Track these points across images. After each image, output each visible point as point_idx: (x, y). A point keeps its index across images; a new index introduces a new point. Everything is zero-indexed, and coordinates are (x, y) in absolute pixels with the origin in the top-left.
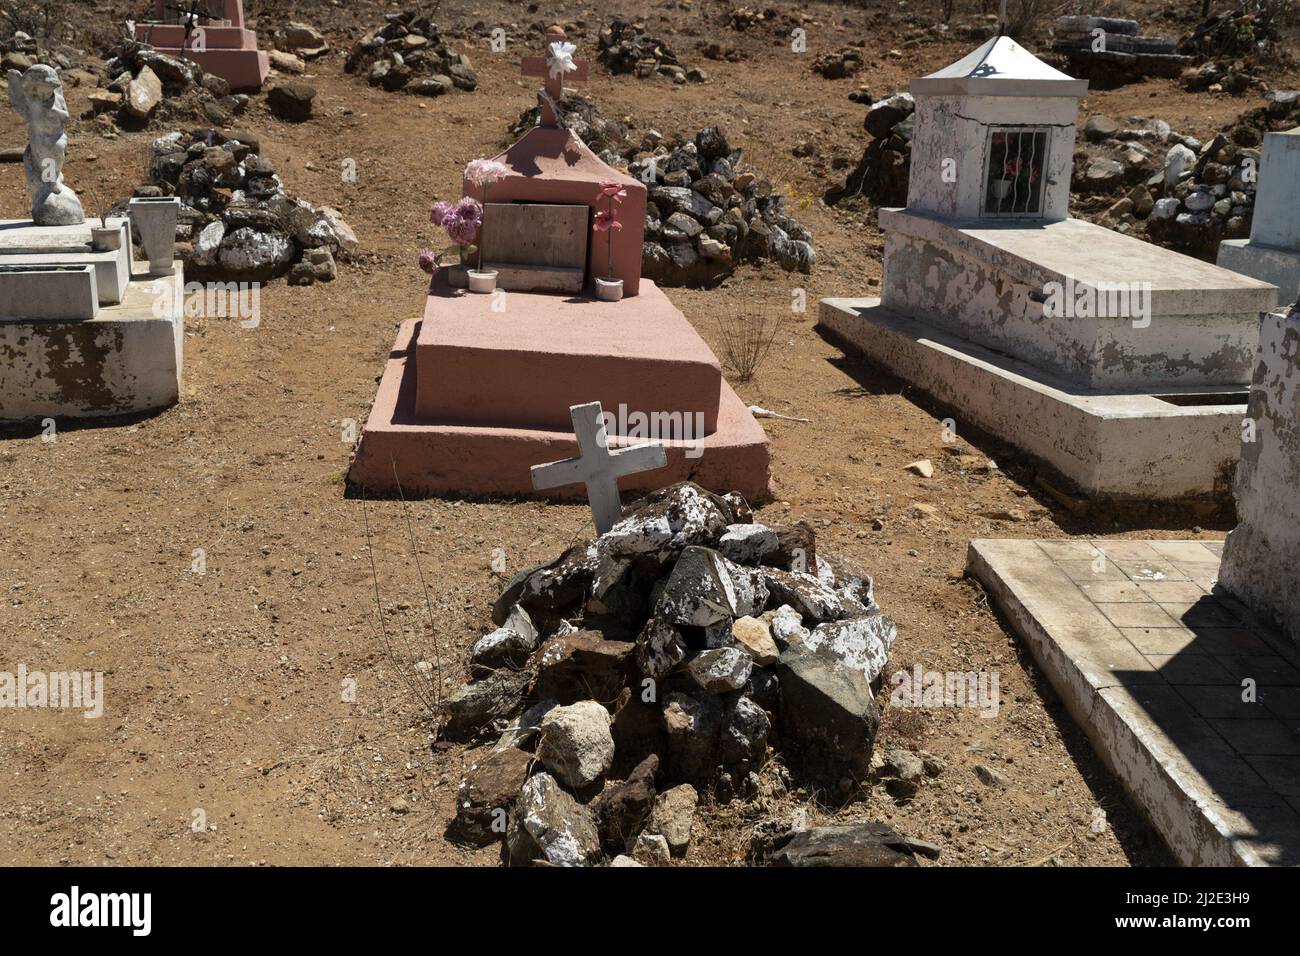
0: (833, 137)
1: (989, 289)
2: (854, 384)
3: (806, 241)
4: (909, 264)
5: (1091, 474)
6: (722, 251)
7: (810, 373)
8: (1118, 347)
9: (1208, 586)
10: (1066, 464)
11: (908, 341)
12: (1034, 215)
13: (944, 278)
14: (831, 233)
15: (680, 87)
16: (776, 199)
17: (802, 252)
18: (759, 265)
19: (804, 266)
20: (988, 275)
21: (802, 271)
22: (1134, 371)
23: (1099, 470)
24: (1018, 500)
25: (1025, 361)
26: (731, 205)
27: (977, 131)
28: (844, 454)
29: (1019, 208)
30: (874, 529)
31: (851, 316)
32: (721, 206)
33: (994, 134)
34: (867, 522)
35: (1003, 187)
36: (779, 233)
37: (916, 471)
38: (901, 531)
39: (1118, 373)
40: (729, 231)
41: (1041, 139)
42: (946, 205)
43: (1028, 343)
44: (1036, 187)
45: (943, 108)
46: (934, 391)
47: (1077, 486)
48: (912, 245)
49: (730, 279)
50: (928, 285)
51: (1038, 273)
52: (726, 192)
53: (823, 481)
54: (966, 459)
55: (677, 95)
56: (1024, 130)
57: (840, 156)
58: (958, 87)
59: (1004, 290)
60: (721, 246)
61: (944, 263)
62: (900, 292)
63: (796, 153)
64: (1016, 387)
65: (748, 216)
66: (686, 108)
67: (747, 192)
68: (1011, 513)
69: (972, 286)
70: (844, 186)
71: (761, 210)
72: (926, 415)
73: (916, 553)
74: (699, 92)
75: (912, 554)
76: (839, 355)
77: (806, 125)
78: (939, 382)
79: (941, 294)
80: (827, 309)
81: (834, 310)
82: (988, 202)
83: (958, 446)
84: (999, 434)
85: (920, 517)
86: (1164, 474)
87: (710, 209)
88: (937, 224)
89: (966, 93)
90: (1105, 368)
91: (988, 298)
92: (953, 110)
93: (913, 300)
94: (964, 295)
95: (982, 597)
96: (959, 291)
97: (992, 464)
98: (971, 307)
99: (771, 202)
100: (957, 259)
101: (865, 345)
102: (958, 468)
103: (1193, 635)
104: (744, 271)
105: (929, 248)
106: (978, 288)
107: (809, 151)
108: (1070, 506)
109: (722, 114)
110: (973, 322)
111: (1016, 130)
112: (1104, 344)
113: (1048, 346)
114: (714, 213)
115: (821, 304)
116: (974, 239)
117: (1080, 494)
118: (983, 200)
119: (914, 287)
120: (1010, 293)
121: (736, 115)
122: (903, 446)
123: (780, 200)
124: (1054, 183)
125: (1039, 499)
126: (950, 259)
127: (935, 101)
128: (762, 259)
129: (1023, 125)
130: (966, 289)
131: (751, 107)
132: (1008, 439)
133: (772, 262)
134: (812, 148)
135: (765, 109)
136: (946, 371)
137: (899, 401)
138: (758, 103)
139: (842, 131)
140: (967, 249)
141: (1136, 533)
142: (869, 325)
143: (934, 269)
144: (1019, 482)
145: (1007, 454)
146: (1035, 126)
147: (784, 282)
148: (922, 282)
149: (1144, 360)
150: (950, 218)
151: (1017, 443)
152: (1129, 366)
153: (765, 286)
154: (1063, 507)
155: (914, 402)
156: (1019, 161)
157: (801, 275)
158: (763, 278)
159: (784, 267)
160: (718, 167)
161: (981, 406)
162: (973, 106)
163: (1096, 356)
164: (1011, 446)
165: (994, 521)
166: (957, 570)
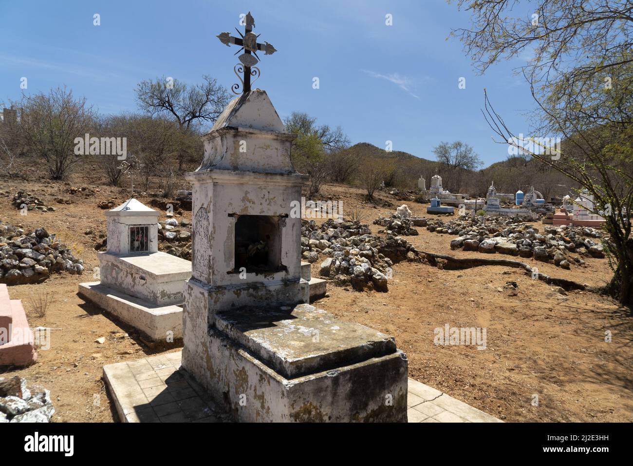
0: (100, 228)
1: (129, 276)
2: (85, 313)
3: (80, 264)
4: (108, 269)
5: (155, 334)
6: (44, 270)
7: (69, 311)
8: (165, 292)
9: (178, 367)
10: (148, 331)
11: (104, 296)
12: (147, 251)
13: (117, 273)
14: (95, 259)
15: (44, 213)
16: (68, 250)
17: (78, 268)
18: (60, 273)
19: (79, 272)
20: (129, 272)
21: (78, 274)
22: (171, 298)
23: (157, 332)
24: (132, 346)
25: (140, 299)
26: (49, 254)
27: (125, 227)
28: (72, 340)
29: (142, 249)
30: (75, 367)
31: (88, 289)
32: (44, 254)
33: (131, 228)
34: (72, 365)
35: (136, 244)
36: (68, 262)
37: (97, 342)
38: (85, 366)
39: (166, 299)
40: (47, 263)
41: (147, 229)
42: (118, 250)
43: (141, 293)
44: (147, 243)
45: (114, 220)
46: (112, 312)
47: (151, 338)
48: (108, 264)
49: (48, 279)
50: (113, 276)
51: (141, 270)
52: (46, 249)
53: (59, 352)
54: (117, 335)
55: (43, 216)
56: (141, 226)
57: (102, 234)
58: (118, 214)
59: (133, 277)
60: (44, 268)
61: (117, 269)
62: (106, 279)
63: (86, 234)
64: (134, 308)
65: (56, 257)
66: (45, 220)
67: (56, 248)
68: (128, 351)
69: (125, 276)
70: (102, 244)
71: (62, 254)
72: (108, 320)
73: (87, 373)
74: (51, 215)
75: (86, 374)
76: (83, 302)
77: (91, 224)
78: (113, 308)
79: (117, 279)
80: (81, 287)
81: (83, 287)
82: (131, 248)
83: (116, 330)
84: (131, 324)
85: (94, 359)
86: (179, 330)
87: (40, 255)
88: (114, 257)
89: (120, 216)
90: (161, 298)
91: (129, 279)
92: (117, 221)
93: (109, 281)
94: (123, 279)
95: (103, 386)
96: (122, 277)
97: (127, 335)
98: (125, 283)
99: (66, 252)
100: (120, 267)
101: (92, 298)
102: (114, 338)
103: (167, 386)
104: (54, 276)
105: (112, 264)
106: (127, 276)
107: (90, 233)
108: (149, 345)
109: (59, 222)
110: (126, 287)
111: (138, 226)
112: (160, 291)
113: (146, 293)
114: (41, 257)
115: (79, 285)
116: (124, 261)
117: (153, 341)
118: (129, 248)
119: (109, 277)
120: (135, 277)
121: (64, 222)
122: (96, 333)
123: (70, 251)
124: (152, 241)
125: (140, 345)
126: (118, 268)
127: (112, 218)
128: (61, 271)
129: (140, 225)
130: (123, 276)
131: (70, 219)
132: (133, 325)
133: (66, 272)
134: (92, 232)
135: (76, 220)
136: (115, 304)
137: (101, 317)
138: (73, 217)
139: (104, 226)
140: (122, 264)
141: (170, 351)
142: (93, 292)
143: (114, 271)
144: (134, 340)
145: (132, 330)
146: (144, 225)
147: (70, 278)
148: (111, 275)
149: (174, 294)
150: (118, 254)
151: (135, 326)
152: (169, 297)
153: (62, 281)
154: (147, 346)
155: (105, 316)
156: (140, 235)
157: (78, 275)
158: (61, 278)
159: (70, 273)
160: (44, 241)
161: (125, 315)
162: (122, 220)
163: (158, 295)
164: (134, 327)
165: (122, 356)
166: (98, 378)
